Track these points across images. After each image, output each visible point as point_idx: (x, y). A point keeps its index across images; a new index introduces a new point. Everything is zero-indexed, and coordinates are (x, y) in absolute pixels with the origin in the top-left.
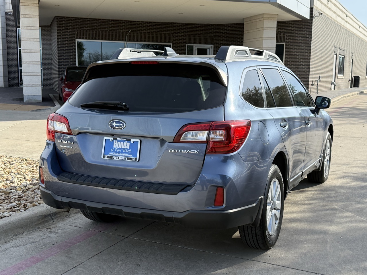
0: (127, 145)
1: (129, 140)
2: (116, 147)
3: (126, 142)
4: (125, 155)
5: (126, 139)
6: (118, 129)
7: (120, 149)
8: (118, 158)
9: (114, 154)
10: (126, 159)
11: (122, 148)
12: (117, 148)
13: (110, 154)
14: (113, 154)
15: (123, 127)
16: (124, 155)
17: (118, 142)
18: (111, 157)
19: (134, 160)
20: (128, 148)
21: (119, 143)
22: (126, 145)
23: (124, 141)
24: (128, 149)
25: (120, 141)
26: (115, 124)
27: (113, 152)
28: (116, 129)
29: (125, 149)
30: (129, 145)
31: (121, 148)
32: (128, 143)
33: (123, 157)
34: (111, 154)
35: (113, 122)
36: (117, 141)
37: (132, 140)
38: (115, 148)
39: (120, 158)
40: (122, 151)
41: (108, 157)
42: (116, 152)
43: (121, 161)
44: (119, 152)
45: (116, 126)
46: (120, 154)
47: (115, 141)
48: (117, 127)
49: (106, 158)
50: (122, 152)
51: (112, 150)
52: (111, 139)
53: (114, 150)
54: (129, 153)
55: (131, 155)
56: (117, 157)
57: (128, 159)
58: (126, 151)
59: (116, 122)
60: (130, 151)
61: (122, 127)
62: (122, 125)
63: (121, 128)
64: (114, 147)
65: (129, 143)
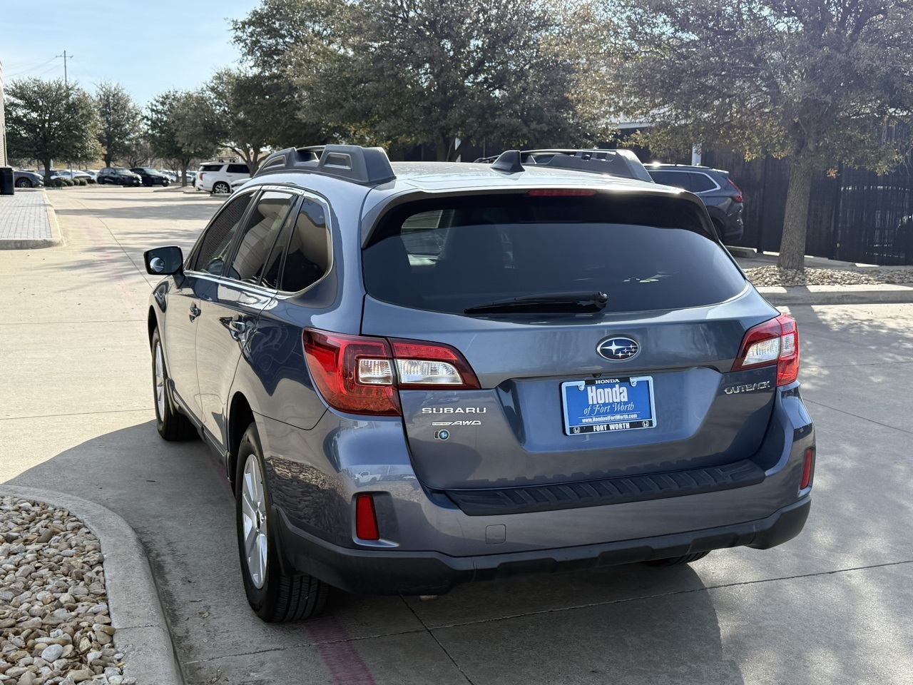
0: (621, 393)
1: (624, 381)
2: (595, 402)
3: (617, 386)
4: (622, 417)
5: (617, 380)
6: (622, 357)
7: (605, 405)
8: (608, 428)
9: (594, 419)
10: (628, 425)
11: (611, 401)
12: (598, 403)
13: (584, 421)
14: (590, 420)
15: (635, 352)
16: (618, 417)
17: (599, 390)
18: (590, 429)
19: (646, 426)
20: (626, 400)
21: (601, 390)
22: (618, 394)
23: (612, 386)
24: (625, 403)
25: (603, 386)
26: (614, 347)
27: (590, 416)
28: (618, 357)
29: (618, 403)
30: (625, 394)
31: (607, 402)
32: (622, 389)
33: (619, 423)
34: (587, 420)
35: (610, 344)
36: (594, 388)
37: (634, 380)
38: (593, 405)
39: (612, 427)
40: (611, 409)
41: (583, 430)
42: (599, 414)
43: (617, 433)
44: (605, 414)
45: (618, 351)
46: (609, 418)
47: (589, 388)
48: (620, 355)
49: (577, 432)
50: (612, 412)
51: (586, 411)
52: (581, 384)
53: (592, 411)
54: (630, 411)
55: (635, 416)
56: (605, 426)
57: (632, 425)
58: (623, 408)
59: (617, 342)
60: (631, 406)
61: (632, 352)
62: (631, 346)
63: (630, 354)
64: (590, 403)
65: (625, 389)
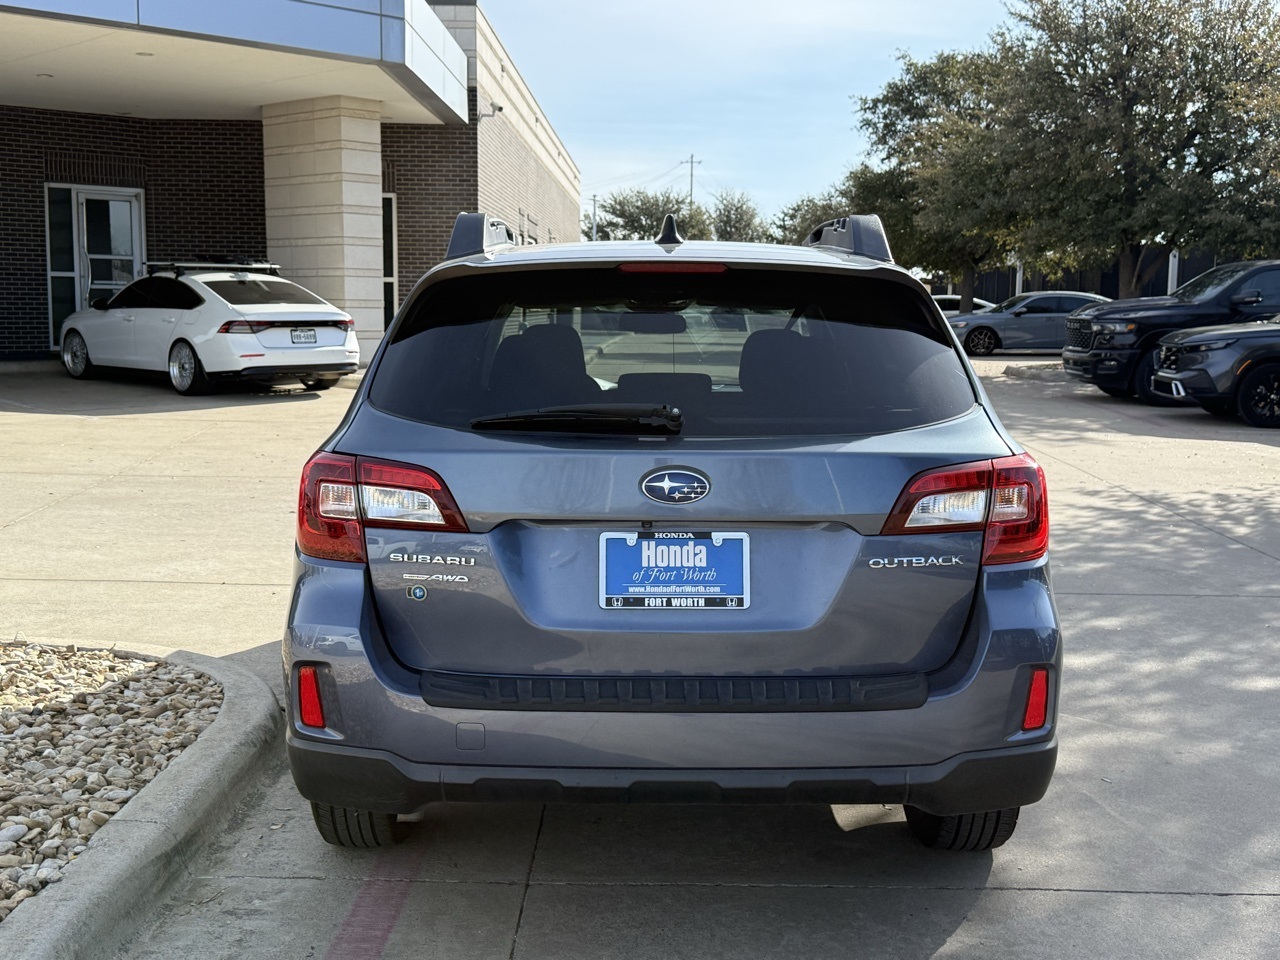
0: (695, 555)
1: (703, 537)
2: (652, 564)
3: (691, 543)
4: (694, 590)
5: (691, 535)
6: (681, 500)
7: (668, 569)
8: (669, 603)
9: (648, 589)
10: (702, 602)
11: (679, 565)
12: (657, 566)
13: (631, 590)
14: (642, 589)
15: (702, 493)
16: (688, 589)
17: (660, 548)
18: (640, 601)
19: (732, 606)
20: (704, 564)
21: (665, 548)
22: (693, 556)
23: (682, 543)
24: (701, 569)
25: (669, 542)
26: (666, 484)
27: (642, 583)
28: (673, 499)
29: (689, 568)
30: (703, 555)
31: (672, 565)
32: (698, 548)
33: (688, 598)
34: (637, 589)
35: (661, 478)
36: (653, 543)
37: (718, 537)
38: (649, 568)
39: (675, 602)
40: (678, 576)
41: (627, 602)
42: (657, 582)
43: (681, 610)
44: (667, 583)
45: (672, 490)
46: (673, 588)
47: (645, 544)
48: (677, 495)
49: (617, 605)
50: (679, 580)
51: (636, 576)
52: (631, 538)
53: (647, 577)
54: (709, 582)
55: (718, 589)
56: (665, 600)
57: (709, 602)
58: (697, 576)
59: (672, 477)
60: (711, 574)
61: (696, 493)
62: (696, 485)
63: (693, 495)
64: (645, 564)
65: (703, 549)
